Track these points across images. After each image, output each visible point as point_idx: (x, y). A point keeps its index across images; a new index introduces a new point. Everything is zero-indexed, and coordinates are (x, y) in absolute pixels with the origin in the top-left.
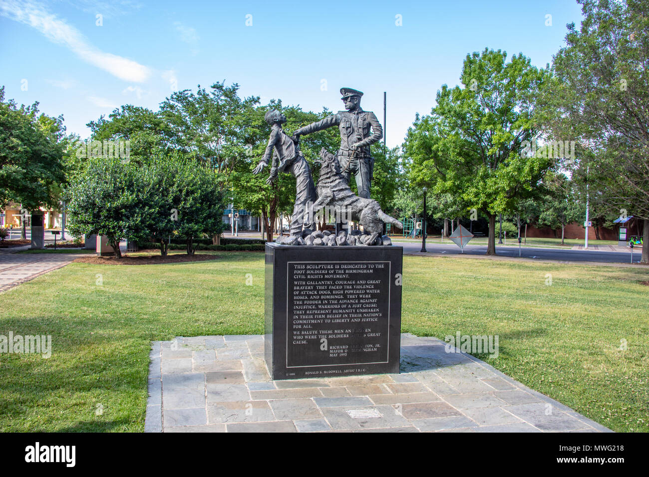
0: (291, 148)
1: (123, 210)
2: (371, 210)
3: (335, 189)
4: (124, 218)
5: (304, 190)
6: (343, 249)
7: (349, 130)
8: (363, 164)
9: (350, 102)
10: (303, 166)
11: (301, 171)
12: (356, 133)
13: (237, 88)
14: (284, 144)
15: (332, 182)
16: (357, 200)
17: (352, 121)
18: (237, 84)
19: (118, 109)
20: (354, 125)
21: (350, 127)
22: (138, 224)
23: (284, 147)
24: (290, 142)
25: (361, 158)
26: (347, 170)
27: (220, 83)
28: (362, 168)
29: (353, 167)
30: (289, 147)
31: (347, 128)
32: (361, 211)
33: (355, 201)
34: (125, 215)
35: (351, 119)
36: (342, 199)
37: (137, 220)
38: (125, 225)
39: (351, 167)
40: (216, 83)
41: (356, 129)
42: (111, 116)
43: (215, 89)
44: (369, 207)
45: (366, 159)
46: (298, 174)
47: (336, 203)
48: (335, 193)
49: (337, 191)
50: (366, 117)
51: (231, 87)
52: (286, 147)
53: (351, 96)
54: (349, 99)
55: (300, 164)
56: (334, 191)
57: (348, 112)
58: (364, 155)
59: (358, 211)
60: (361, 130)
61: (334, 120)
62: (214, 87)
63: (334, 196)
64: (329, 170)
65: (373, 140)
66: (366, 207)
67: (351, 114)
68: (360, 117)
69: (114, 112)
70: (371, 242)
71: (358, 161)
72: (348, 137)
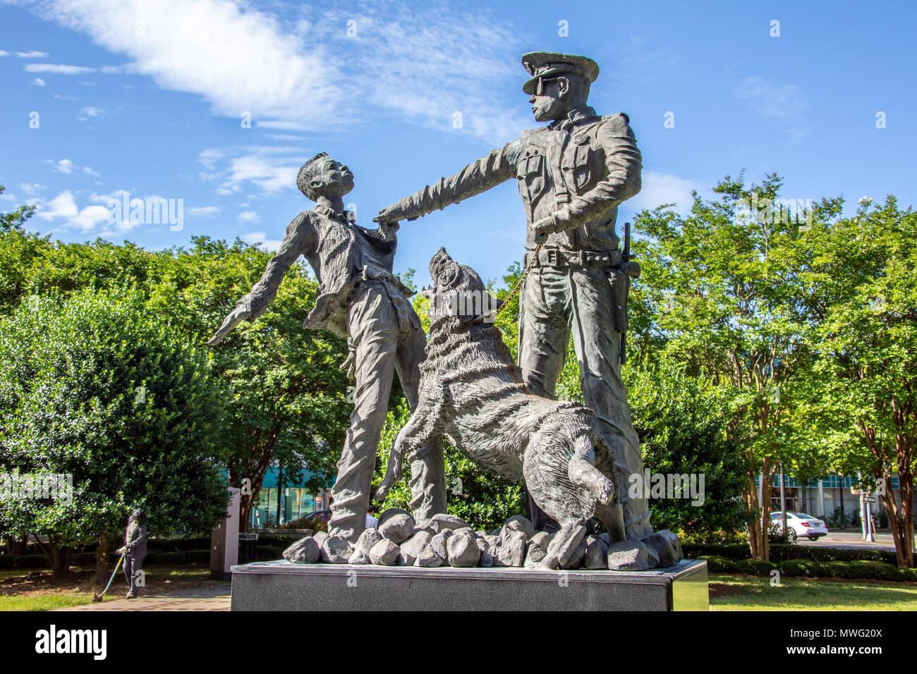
0: (339, 258)
2: (548, 439)
3: (451, 375)
4: (485, 496)
5: (371, 383)
7: (535, 182)
8: (583, 286)
9: (543, 94)
11: (363, 325)
12: (558, 189)
13: (776, 184)
14: (320, 250)
15: (447, 352)
16: (517, 408)
17: (548, 154)
18: (775, 175)
20: (552, 164)
21: (538, 174)
25: (576, 268)
27: (734, 180)
28: (579, 300)
31: (529, 178)
32: (525, 442)
33: (511, 411)
34: (487, 489)
35: (545, 149)
36: (473, 406)
38: (486, 513)
40: (723, 180)
41: (556, 175)
42: (507, 279)
43: (724, 195)
44: (545, 427)
45: (595, 271)
46: (358, 334)
48: (451, 386)
49: (456, 379)
50: (591, 133)
51: (761, 185)
52: (326, 258)
54: (541, 84)
55: (361, 305)
56: (447, 382)
58: (584, 256)
59: (518, 446)
60: (569, 176)
61: (498, 160)
62: (720, 190)
63: (447, 396)
66: (536, 428)
67: (548, 133)
68: (573, 137)
69: (509, 270)
71: (566, 280)
72: (533, 205)
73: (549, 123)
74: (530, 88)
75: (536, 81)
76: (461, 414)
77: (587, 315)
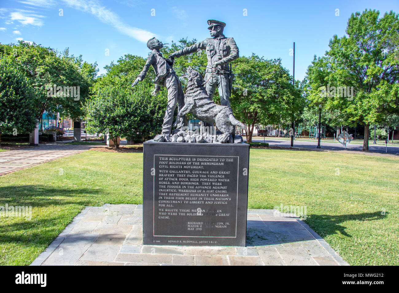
0: (163, 66)
1: (117, 119)
2: (223, 114)
3: (196, 98)
5: (173, 99)
6: (200, 146)
7: (212, 52)
8: (223, 78)
9: (214, 30)
10: (173, 80)
11: (170, 84)
12: (218, 54)
13: (195, 41)
14: (158, 64)
15: (194, 92)
16: (213, 107)
17: (215, 45)
18: (195, 39)
19: (123, 57)
20: (216, 48)
21: (213, 50)
22: (126, 127)
23: (159, 66)
24: (163, 62)
25: (222, 74)
26: (211, 83)
27: (185, 39)
28: (222, 82)
29: (215, 81)
30: (162, 66)
31: (211, 51)
32: (216, 115)
33: (212, 108)
34: (118, 122)
35: (214, 44)
36: (202, 106)
37: (126, 125)
38: (119, 128)
39: (214, 81)
40: (182, 39)
41: (218, 51)
42: (118, 61)
43: (181, 43)
44: (222, 112)
45: (226, 75)
46: (168, 87)
47: (197, 109)
48: (196, 101)
49: (197, 99)
50: (226, 42)
51: (191, 41)
52: (160, 66)
53: (214, 26)
54: (213, 28)
55: (170, 79)
56: (195, 100)
57: (213, 38)
58: (224, 71)
59: (214, 115)
60: (221, 52)
61: (201, 45)
62: (181, 42)
63: (195, 103)
64: (193, 83)
65: (230, 59)
66: (220, 112)
67: (215, 40)
68: (221, 42)
69: (120, 59)
70: (224, 140)
71: (219, 77)
72: (212, 58)
73: (213, 37)
74: (210, 28)
75: (212, 27)
76: (198, 107)
77: (224, 85)
